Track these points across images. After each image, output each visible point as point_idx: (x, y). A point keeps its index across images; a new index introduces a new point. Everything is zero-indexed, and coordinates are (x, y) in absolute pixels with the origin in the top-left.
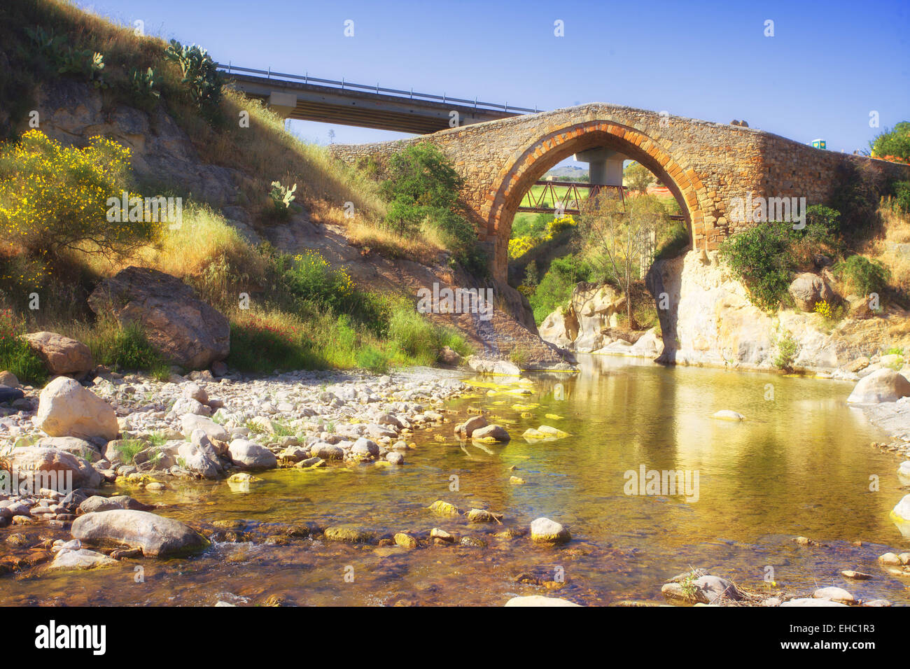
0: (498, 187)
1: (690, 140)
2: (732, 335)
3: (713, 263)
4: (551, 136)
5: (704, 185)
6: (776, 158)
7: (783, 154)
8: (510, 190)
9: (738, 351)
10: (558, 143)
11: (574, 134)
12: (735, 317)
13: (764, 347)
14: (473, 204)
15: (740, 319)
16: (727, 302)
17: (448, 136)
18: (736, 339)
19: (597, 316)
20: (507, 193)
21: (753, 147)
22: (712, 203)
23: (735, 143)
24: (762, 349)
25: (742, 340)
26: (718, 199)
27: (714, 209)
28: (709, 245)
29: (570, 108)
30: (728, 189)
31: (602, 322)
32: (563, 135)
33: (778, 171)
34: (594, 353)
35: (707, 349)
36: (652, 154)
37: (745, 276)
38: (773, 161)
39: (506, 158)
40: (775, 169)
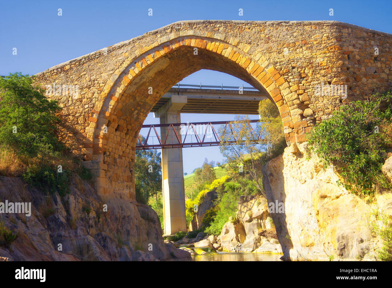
0: (99, 109)
1: (268, 40)
2: (329, 228)
3: (305, 155)
4: (142, 57)
5: (286, 80)
6: (354, 46)
7: (361, 42)
8: (110, 110)
9: (337, 245)
10: (149, 62)
11: (162, 52)
12: (331, 208)
13: (364, 238)
14: (78, 128)
15: (336, 209)
16: (324, 193)
17: (55, 71)
18: (333, 231)
19: (255, 221)
20: (107, 114)
21: (328, 37)
22: (296, 96)
23: (310, 37)
24: (362, 241)
25: (339, 233)
26: (301, 92)
27: (298, 102)
28: (298, 138)
29: (156, 30)
30: (309, 80)
31: (259, 226)
32: (152, 55)
33: (357, 57)
34: (254, 252)
35: (312, 245)
36: (234, 59)
37: (335, 162)
38: (351, 48)
39: (105, 83)
40: (355, 56)
